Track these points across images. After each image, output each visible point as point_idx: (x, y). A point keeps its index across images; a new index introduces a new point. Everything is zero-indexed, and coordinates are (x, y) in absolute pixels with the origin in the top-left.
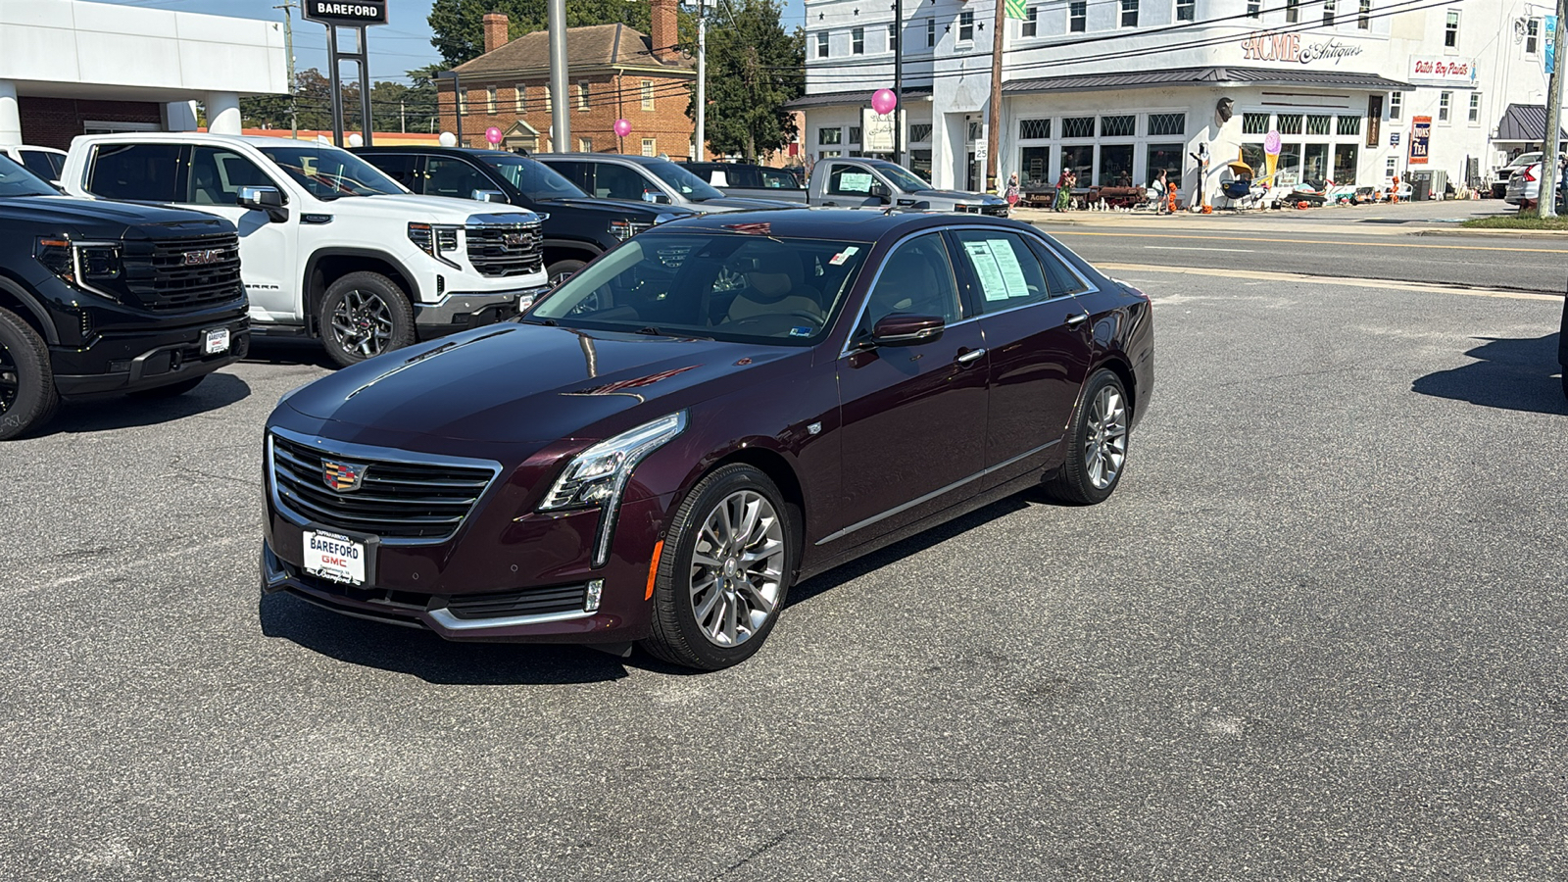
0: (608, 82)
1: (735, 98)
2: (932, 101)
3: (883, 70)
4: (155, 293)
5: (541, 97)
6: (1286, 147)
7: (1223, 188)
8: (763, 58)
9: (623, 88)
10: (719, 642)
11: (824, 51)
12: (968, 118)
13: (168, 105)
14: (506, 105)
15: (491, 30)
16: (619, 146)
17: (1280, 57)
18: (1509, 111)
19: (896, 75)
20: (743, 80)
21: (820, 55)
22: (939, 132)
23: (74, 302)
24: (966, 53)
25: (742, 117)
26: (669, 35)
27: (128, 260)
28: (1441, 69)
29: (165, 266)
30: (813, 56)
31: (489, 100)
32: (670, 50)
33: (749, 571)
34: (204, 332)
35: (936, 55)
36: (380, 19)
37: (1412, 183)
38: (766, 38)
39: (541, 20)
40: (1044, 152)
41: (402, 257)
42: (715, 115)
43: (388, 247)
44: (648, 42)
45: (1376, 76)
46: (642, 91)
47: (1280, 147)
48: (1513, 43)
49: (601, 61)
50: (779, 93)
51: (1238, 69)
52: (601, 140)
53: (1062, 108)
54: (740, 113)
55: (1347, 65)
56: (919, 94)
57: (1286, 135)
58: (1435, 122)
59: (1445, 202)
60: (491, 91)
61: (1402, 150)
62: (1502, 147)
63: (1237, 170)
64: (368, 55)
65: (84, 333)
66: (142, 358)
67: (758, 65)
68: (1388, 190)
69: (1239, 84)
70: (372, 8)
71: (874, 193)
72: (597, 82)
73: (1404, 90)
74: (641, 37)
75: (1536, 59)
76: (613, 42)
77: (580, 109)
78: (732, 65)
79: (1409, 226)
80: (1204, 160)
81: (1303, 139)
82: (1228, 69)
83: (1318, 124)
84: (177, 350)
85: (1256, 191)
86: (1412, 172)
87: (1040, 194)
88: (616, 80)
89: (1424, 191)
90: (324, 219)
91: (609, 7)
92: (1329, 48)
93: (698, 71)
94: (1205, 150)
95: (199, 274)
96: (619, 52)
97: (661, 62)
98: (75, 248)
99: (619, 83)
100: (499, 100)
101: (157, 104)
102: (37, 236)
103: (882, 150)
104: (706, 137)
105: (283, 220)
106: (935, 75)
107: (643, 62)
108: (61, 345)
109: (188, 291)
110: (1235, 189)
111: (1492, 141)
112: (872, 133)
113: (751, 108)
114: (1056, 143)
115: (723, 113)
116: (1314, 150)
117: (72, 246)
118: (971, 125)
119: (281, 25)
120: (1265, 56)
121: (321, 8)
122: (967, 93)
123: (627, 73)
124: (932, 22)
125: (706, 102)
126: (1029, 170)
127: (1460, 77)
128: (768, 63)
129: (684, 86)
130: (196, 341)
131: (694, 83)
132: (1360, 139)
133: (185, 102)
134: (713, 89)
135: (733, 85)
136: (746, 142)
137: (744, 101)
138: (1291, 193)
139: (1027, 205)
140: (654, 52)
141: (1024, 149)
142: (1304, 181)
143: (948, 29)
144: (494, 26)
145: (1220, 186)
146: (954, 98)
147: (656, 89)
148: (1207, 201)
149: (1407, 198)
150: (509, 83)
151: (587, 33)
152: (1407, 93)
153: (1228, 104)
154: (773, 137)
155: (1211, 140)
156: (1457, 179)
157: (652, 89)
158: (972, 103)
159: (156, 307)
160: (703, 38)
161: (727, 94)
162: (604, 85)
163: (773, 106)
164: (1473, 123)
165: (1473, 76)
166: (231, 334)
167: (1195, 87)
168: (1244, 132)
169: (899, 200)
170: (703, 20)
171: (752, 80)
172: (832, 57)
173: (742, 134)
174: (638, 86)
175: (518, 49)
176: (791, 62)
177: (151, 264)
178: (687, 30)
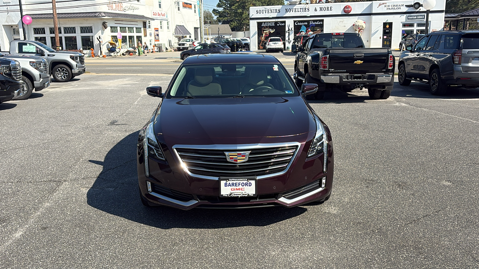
6: (123, 37)
7: (108, 50)
12: (12, 27)
17: (118, 9)
18: (176, 27)
24: (8, 4)
28: (159, 15)
37: (158, 47)
40: (44, 39)
45: (144, 16)
47: (122, 37)
48: (175, 8)
51: (107, 13)
53: (49, 24)
55: (136, 13)
57: (123, 33)
58: (160, 30)
59: (167, 52)
61: (153, 38)
62: (176, 37)
63: (111, 44)
68: (152, 49)
69: (109, 18)
73: (151, 20)
75: (180, 13)
79: (169, 59)
80: (101, 41)
81: (128, 34)
82: (104, 13)
83: (131, 29)
85: (117, 50)
86: (156, 44)
89: (161, 50)
92: (131, 7)
94: (101, 38)
110: (112, 50)
111: (174, 35)
114: (48, 36)
116: (131, 38)
120: (114, 9)
122: (11, 18)
127: (163, 17)
132: (142, 34)
138: (127, 51)
141: (36, 38)
142: (130, 47)
145: (107, 49)
146: (6, 20)
148: (103, 54)
149: (157, 51)
152: (152, 21)
153: (106, 24)
155: (102, 35)
156: (168, 46)
158: (14, 22)
164: (169, 30)
165: (167, 17)
167: (95, 18)
168: (111, 32)
169: (48, 55)
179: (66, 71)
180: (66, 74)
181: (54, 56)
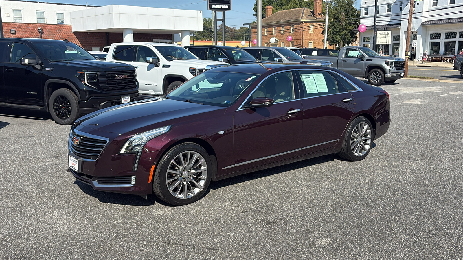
0: (300, 25)
1: (337, 29)
2: (400, 28)
3: (385, 18)
4: (107, 86)
5: (280, 30)
8: (347, 16)
9: (304, 26)
10: (179, 197)
11: (366, 13)
12: (412, 33)
13: (174, 35)
14: (270, 33)
15: (267, 11)
16: (302, 44)
19: (375, 21)
20: (340, 23)
21: (365, 15)
22: (402, 38)
23: (85, 88)
25: (339, 34)
26: (319, 10)
27: (99, 77)
29: (110, 79)
30: (362, 15)
31: (265, 31)
32: (317, 15)
33: (193, 176)
34: (121, 97)
35: (402, 13)
36: (229, 9)
38: (348, 10)
39: (283, 7)
40: (438, 44)
41: (187, 77)
42: (331, 34)
43: (183, 74)
44: (313, 13)
46: (310, 27)
49: (298, 18)
50: (351, 26)
52: (296, 42)
53: (445, 29)
54: (339, 33)
56: (396, 26)
60: (266, 29)
64: (225, 19)
65: (87, 97)
66: (102, 104)
67: (345, 18)
70: (227, 6)
71: (359, 57)
72: (296, 25)
74: (311, 11)
76: (302, 13)
77: (291, 33)
78: (337, 19)
84: (113, 102)
87: (436, 57)
88: (302, 24)
90: (168, 66)
91: (303, 3)
93: (326, 21)
95: (121, 81)
96: (303, 16)
97: (316, 18)
98: (85, 74)
99: (303, 25)
100: (268, 31)
101: (171, 34)
102: (77, 71)
103: (383, 44)
104: (327, 40)
105: (158, 66)
106: (402, 20)
107: (310, 19)
108: (81, 100)
109: (117, 86)
112: (379, 38)
113: (342, 31)
114: (442, 41)
115: (333, 33)
117: (85, 73)
118: (413, 35)
119: (201, 12)
121: (213, 6)
123: (305, 22)
124: (402, 3)
125: (328, 30)
126: (433, 50)
128: (348, 18)
129: (321, 25)
130: (120, 100)
131: (324, 24)
133: (178, 34)
134: (330, 26)
135: (336, 24)
136: (340, 42)
137: (340, 29)
139: (431, 61)
140: (314, 15)
141: (432, 43)
143: (407, 5)
144: (268, 9)
146: (407, 27)
147: (314, 26)
150: (271, 26)
151: (295, 10)
154: (349, 40)
157: (313, 26)
159: (107, 90)
160: (328, 11)
161: (335, 27)
162: (298, 26)
163: (349, 31)
166: (131, 98)
169: (367, 59)
170: (328, 5)
171: (343, 23)
172: (368, 15)
173: (339, 39)
174: (309, 26)
175: (275, 16)
176: (356, 17)
177: (106, 78)
178: (324, 8)
179: (379, 75)
180: (379, 78)
181: (372, 60)
